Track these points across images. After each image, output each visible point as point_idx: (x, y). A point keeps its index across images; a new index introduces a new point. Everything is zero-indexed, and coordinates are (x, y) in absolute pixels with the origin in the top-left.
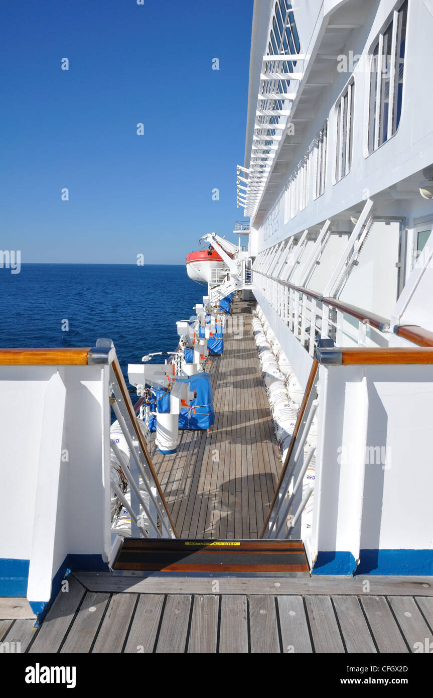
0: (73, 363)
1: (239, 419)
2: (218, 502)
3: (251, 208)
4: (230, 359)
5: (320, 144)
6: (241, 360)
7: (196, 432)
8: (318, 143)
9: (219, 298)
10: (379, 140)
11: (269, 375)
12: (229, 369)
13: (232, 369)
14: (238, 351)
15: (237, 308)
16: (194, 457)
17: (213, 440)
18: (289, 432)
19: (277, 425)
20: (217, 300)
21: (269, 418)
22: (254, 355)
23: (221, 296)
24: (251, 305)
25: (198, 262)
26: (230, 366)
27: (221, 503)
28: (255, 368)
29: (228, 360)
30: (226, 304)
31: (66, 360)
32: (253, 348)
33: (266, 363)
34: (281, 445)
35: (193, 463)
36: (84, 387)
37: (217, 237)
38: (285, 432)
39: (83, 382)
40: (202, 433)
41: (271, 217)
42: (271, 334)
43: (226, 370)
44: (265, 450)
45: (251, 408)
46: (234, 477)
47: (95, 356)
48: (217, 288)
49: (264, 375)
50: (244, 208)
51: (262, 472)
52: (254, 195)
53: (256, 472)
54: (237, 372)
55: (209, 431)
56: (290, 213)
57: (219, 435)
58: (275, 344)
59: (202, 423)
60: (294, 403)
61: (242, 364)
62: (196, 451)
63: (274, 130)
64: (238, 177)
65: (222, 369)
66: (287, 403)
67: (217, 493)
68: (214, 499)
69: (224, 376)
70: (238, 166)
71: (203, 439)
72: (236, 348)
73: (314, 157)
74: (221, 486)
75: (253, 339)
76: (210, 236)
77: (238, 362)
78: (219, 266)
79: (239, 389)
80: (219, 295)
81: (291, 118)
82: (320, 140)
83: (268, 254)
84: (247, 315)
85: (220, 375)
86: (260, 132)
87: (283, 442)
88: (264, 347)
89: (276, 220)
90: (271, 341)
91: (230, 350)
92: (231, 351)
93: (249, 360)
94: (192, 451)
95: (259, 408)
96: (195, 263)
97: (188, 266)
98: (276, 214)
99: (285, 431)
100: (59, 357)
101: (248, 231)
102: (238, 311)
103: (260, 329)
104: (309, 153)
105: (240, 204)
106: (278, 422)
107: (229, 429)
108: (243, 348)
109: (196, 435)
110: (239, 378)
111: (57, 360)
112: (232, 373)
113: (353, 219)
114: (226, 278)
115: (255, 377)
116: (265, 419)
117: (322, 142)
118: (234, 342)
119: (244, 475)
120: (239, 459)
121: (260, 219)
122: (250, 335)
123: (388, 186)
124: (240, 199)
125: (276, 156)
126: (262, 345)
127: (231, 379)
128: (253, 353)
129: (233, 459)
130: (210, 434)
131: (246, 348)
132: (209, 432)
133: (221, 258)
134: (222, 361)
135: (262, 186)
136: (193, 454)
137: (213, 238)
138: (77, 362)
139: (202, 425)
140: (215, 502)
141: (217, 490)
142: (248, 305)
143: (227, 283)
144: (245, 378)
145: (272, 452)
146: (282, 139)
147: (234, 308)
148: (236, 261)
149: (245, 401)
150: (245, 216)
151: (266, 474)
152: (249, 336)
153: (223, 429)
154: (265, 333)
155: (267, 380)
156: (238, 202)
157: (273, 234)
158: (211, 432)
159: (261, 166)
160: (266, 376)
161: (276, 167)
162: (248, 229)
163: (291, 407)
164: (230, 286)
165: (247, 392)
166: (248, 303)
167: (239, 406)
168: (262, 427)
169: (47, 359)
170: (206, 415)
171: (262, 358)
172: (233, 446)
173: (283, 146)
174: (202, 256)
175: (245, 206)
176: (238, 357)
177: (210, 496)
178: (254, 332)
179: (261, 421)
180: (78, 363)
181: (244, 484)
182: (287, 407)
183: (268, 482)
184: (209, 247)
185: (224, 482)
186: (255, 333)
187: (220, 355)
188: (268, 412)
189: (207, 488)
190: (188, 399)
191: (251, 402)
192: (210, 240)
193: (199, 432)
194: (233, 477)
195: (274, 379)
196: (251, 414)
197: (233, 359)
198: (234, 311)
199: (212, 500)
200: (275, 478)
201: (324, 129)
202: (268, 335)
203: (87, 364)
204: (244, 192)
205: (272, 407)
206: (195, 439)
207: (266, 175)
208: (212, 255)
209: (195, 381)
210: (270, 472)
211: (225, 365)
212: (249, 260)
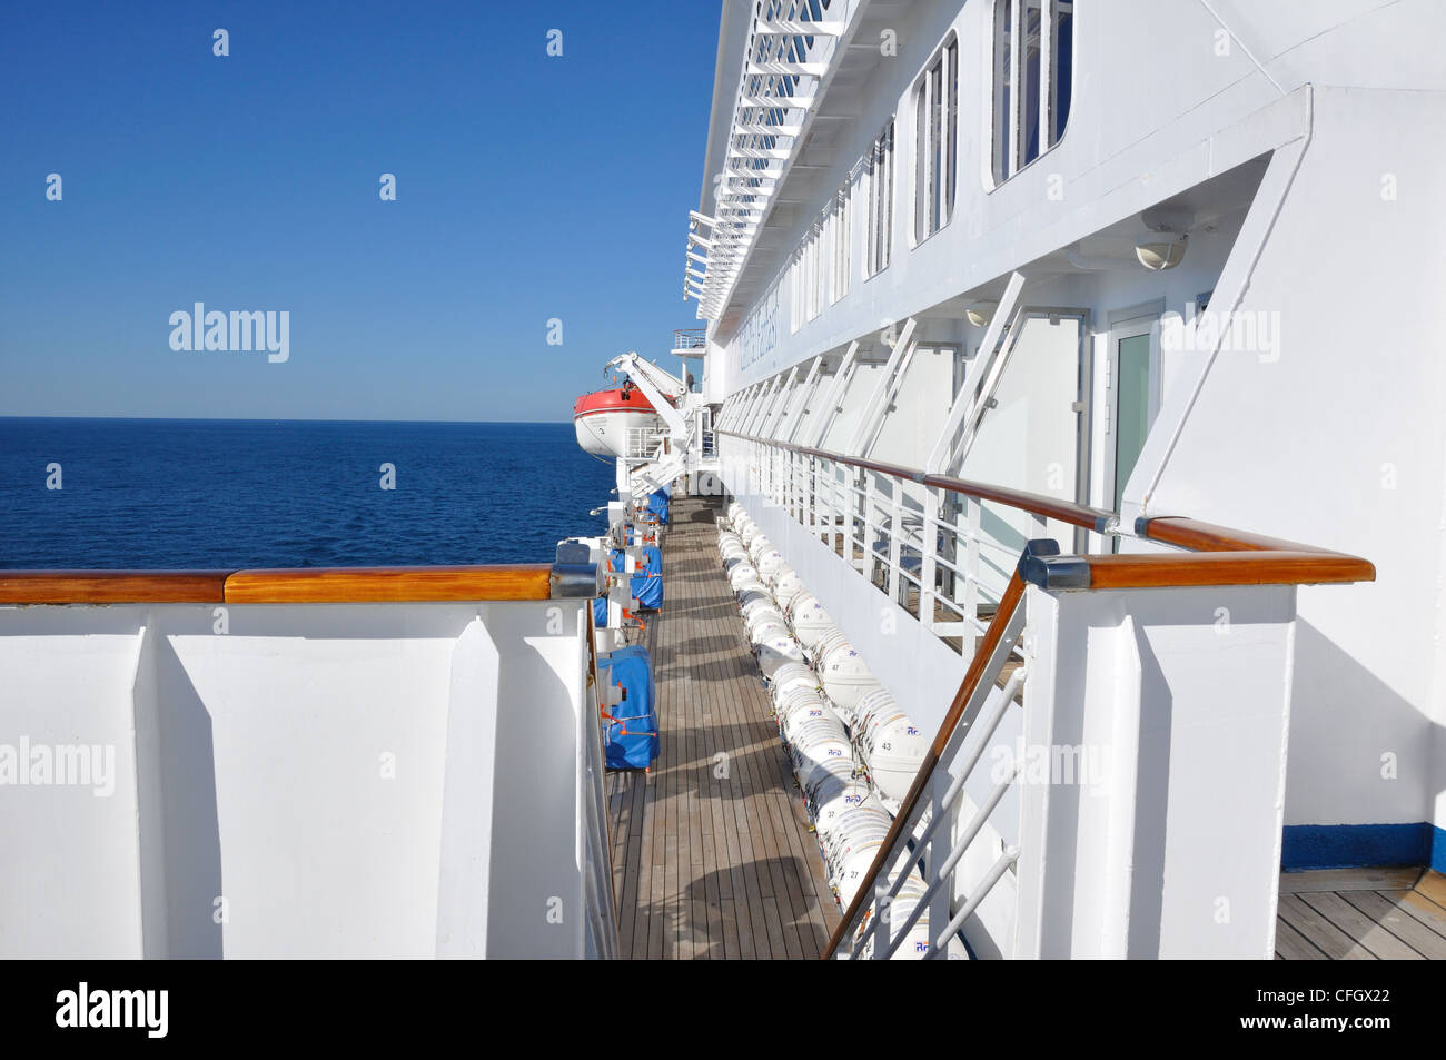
0: (516, 597)
1: (710, 744)
2: (686, 923)
3: (713, 301)
4: (679, 620)
5: (877, 165)
6: (702, 621)
7: (622, 774)
8: (872, 164)
9: (647, 490)
10: (1018, 157)
11: (769, 651)
12: (679, 641)
13: (686, 639)
14: (694, 602)
15: (682, 513)
16: (623, 828)
17: (660, 790)
18: (828, 769)
19: (800, 757)
20: (643, 494)
21: (776, 742)
22: (729, 610)
23: (651, 487)
24: (711, 506)
25: (601, 415)
26: (679, 634)
27: (692, 924)
28: (734, 637)
29: (673, 621)
30: (660, 504)
31: (502, 589)
32: (725, 595)
33: (760, 625)
34: (813, 797)
35: (621, 839)
36: (532, 651)
37: (641, 362)
38: (819, 769)
39: (529, 641)
40: (634, 777)
41: (757, 321)
42: (768, 562)
43: (673, 642)
44: (774, 808)
45: (734, 722)
46: (713, 869)
47: (567, 580)
48: (643, 470)
49: (757, 651)
50: (697, 301)
51: (772, 855)
52: (721, 274)
53: (761, 857)
54: (695, 646)
55: (651, 771)
56: (805, 313)
57: (672, 782)
58: (780, 585)
59: (634, 754)
60: (834, 705)
61: (705, 628)
62: (625, 814)
63: (772, 138)
64: (691, 235)
65: (664, 641)
66: (816, 707)
67: (681, 903)
68: (675, 916)
69: (669, 655)
70: (692, 212)
71: (639, 790)
72: (689, 596)
73: (862, 192)
74: (687, 888)
75: (724, 577)
76: (628, 359)
77: (697, 626)
78: (646, 423)
79: (703, 682)
80: (647, 484)
81: (814, 114)
82: (877, 158)
83: (746, 399)
84: (705, 526)
85: (659, 652)
86: (741, 141)
87: (816, 790)
88: (751, 592)
89: (769, 326)
90: (771, 579)
91: (677, 601)
92: (679, 603)
93: (719, 620)
94: (616, 816)
95: (751, 720)
96: (594, 416)
97: (579, 424)
98: (770, 312)
99: (818, 767)
100: (485, 584)
101: (703, 351)
102: (685, 518)
103: (739, 554)
104: (851, 184)
105: (691, 293)
106: (801, 748)
107: (692, 766)
108: (704, 596)
109: (622, 781)
110: (701, 659)
111: (482, 589)
112: (686, 649)
113: (972, 317)
114: (661, 448)
115: (735, 655)
116: (767, 744)
117: (881, 160)
118: (683, 583)
119: (735, 862)
120: (719, 828)
121: (731, 325)
122: (715, 567)
123: (1063, 245)
124: (692, 283)
125: (775, 192)
126: (747, 588)
127: (685, 661)
128: (725, 606)
129: (706, 831)
130: (652, 779)
131: (709, 596)
132: (649, 775)
133: (651, 406)
134: (661, 623)
135: (740, 255)
136: (619, 821)
137: (634, 364)
138: (524, 594)
139: (634, 760)
140: (678, 924)
141: (681, 896)
142: (704, 506)
143: (665, 459)
144: (714, 659)
145: (789, 812)
146: (791, 156)
147: (677, 513)
148: (682, 412)
149: (720, 706)
150: (698, 318)
151: (781, 860)
152: (713, 571)
153: (680, 768)
154: (754, 564)
155: (764, 661)
156: (685, 289)
157: (761, 355)
158: (654, 774)
159: (741, 213)
160: (763, 653)
161: (775, 215)
162: (702, 346)
163: (824, 715)
164: (671, 464)
165: (722, 688)
166: (704, 502)
167: (707, 717)
168: (762, 760)
169: (457, 589)
170: (642, 739)
171: (751, 616)
172: (704, 802)
173: (793, 171)
174: (609, 402)
175: (700, 297)
176: (695, 615)
177: (667, 911)
178: (725, 562)
179: (758, 747)
180: (529, 597)
181: (738, 882)
182: (817, 717)
183: (788, 877)
184: (625, 383)
185: (694, 879)
186: (727, 565)
187: (656, 611)
188: (773, 729)
189: (658, 895)
190: (610, 702)
191: (731, 708)
192: (627, 367)
193: (629, 774)
194: (711, 869)
195: (780, 660)
196: (736, 735)
197: (685, 620)
198: (676, 518)
199: (672, 919)
200: (801, 867)
201: (887, 136)
202: (762, 567)
203: (549, 597)
204: (701, 267)
205: (781, 717)
206: (621, 790)
207: (751, 231)
208: (631, 399)
209: (619, 665)
210: (789, 855)
211: (669, 632)
212: (705, 411)
